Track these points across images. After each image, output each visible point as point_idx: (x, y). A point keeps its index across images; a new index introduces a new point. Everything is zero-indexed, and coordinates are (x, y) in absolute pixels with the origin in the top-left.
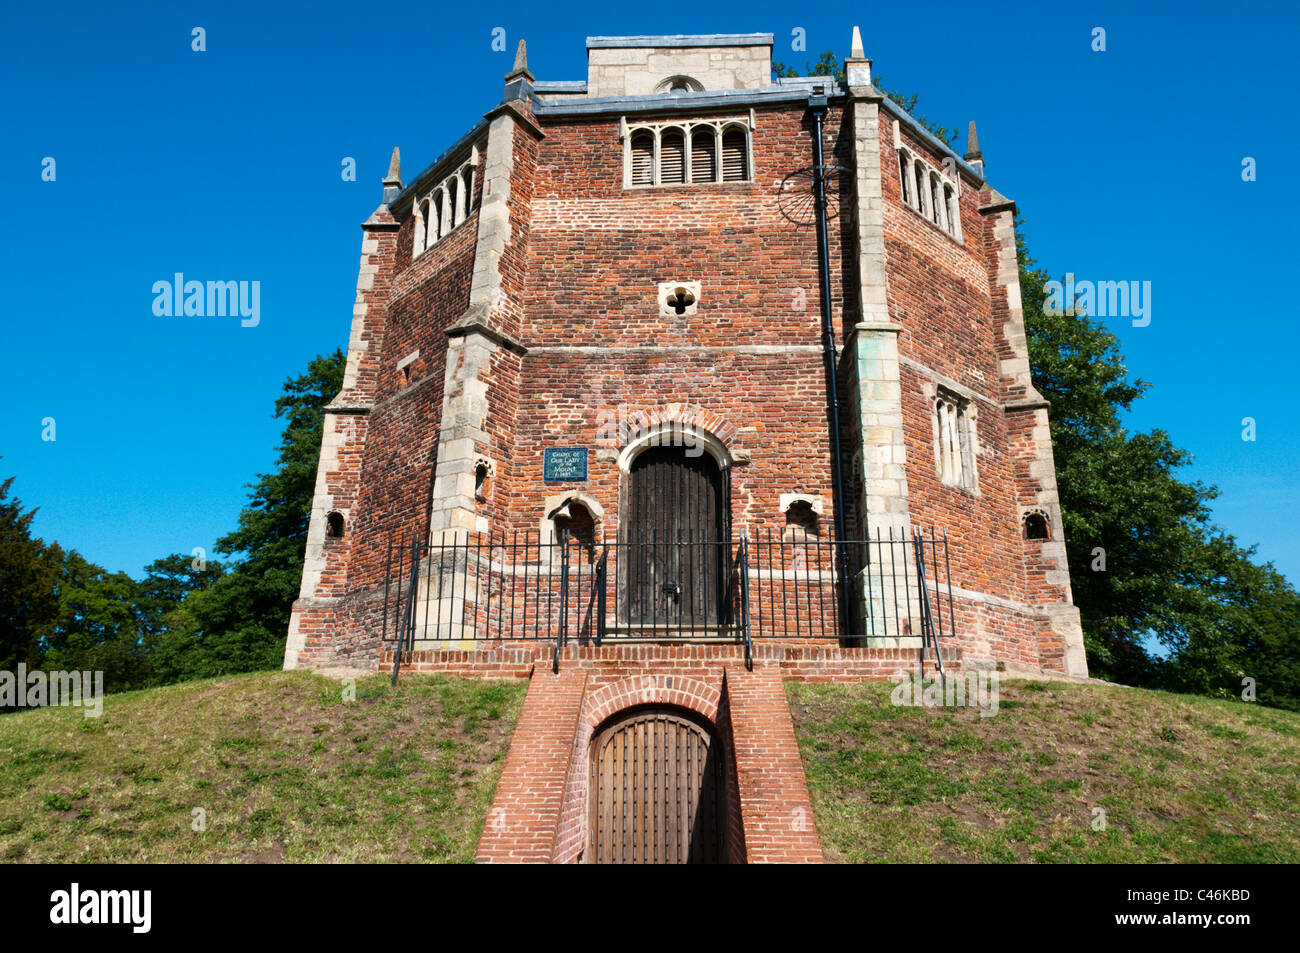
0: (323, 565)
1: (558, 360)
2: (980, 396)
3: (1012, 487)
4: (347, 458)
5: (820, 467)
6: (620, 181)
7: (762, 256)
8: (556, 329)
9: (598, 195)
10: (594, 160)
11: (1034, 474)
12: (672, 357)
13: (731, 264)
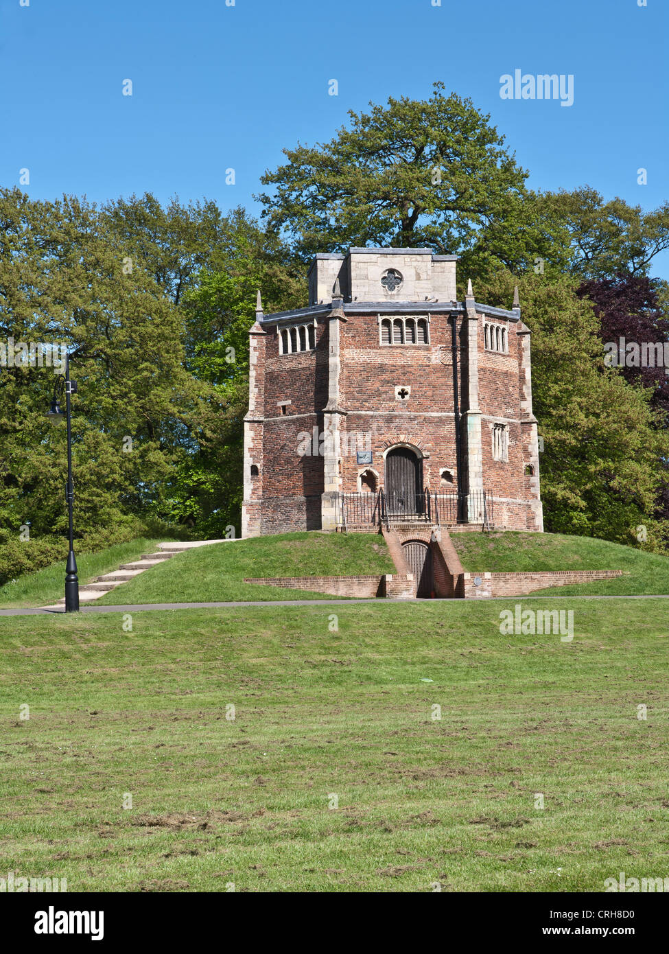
0: (252, 487)
1: (359, 417)
2: (511, 420)
3: (521, 455)
4: (256, 442)
5: (453, 459)
6: (378, 342)
7: (433, 377)
8: (357, 404)
9: (370, 348)
10: (367, 332)
11: (530, 450)
12: (400, 417)
13: (422, 380)
